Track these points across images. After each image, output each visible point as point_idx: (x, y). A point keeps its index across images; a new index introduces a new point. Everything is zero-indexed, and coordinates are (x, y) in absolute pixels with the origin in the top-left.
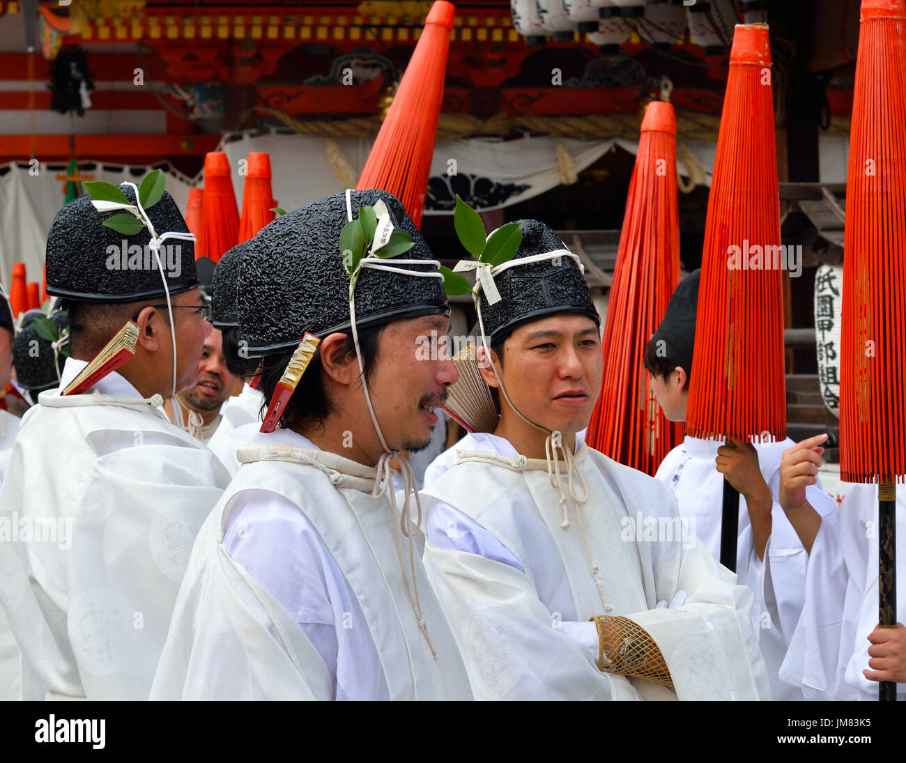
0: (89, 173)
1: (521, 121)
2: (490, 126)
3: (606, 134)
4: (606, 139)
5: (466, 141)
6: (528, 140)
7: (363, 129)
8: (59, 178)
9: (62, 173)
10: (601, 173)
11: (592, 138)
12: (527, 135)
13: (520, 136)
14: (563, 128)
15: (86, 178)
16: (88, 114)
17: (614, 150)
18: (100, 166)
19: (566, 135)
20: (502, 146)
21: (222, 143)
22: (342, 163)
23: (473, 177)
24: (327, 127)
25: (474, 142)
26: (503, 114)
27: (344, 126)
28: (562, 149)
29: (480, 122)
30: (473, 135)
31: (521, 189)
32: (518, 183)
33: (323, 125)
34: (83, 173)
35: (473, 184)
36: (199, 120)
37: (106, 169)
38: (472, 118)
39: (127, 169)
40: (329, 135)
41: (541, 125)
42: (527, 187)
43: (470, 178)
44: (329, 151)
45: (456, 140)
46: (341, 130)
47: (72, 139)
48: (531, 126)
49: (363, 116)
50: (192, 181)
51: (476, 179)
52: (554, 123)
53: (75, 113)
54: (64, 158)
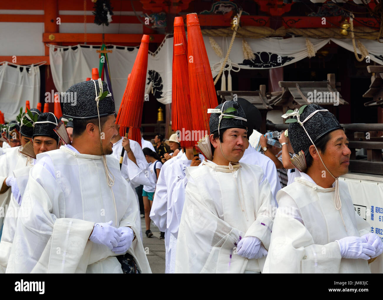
0: (110, 49)
1: (291, 30)
2: (278, 32)
3: (327, 36)
4: (327, 38)
5: (268, 39)
6: (293, 38)
7: (224, 33)
8: (98, 52)
9: (99, 49)
10: (325, 52)
11: (321, 38)
12: (293, 36)
13: (291, 37)
14: (309, 34)
15: (109, 52)
16: (110, 25)
17: (330, 43)
18: (115, 46)
19: (310, 37)
20: (283, 41)
21: (165, 38)
22: (216, 46)
23: (270, 53)
24: (209, 32)
25: (271, 38)
26: (283, 27)
27: (216, 31)
28: (309, 42)
29: (274, 31)
30: (271, 36)
31: (290, 59)
32: (289, 56)
33: (207, 31)
34: (107, 49)
35: (270, 56)
36: (156, 28)
37: (117, 48)
38: (270, 29)
39: (126, 48)
40: (210, 35)
41: (299, 32)
42: (294, 58)
43: (269, 54)
44: (210, 42)
45: (263, 38)
46: (215, 33)
47: (103, 35)
48: (295, 33)
49: (224, 27)
50: (153, 54)
51: (271, 54)
52: (304, 31)
53: (105, 24)
54: (100, 43)
